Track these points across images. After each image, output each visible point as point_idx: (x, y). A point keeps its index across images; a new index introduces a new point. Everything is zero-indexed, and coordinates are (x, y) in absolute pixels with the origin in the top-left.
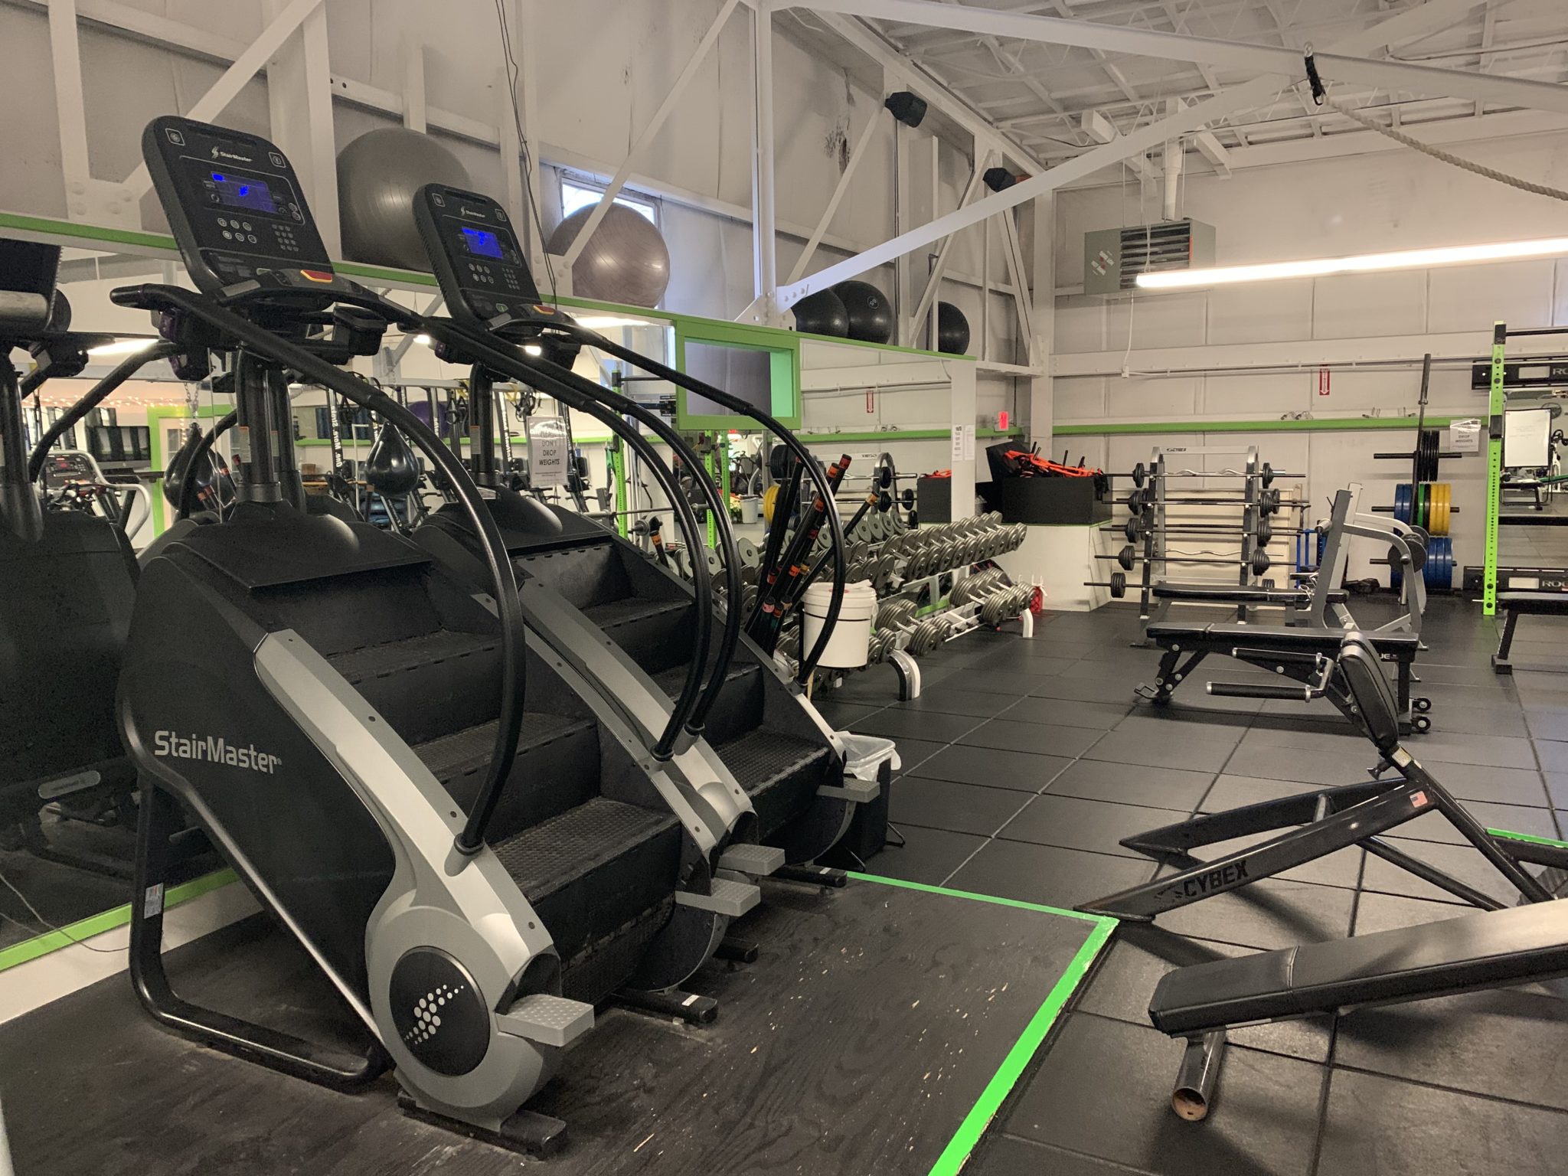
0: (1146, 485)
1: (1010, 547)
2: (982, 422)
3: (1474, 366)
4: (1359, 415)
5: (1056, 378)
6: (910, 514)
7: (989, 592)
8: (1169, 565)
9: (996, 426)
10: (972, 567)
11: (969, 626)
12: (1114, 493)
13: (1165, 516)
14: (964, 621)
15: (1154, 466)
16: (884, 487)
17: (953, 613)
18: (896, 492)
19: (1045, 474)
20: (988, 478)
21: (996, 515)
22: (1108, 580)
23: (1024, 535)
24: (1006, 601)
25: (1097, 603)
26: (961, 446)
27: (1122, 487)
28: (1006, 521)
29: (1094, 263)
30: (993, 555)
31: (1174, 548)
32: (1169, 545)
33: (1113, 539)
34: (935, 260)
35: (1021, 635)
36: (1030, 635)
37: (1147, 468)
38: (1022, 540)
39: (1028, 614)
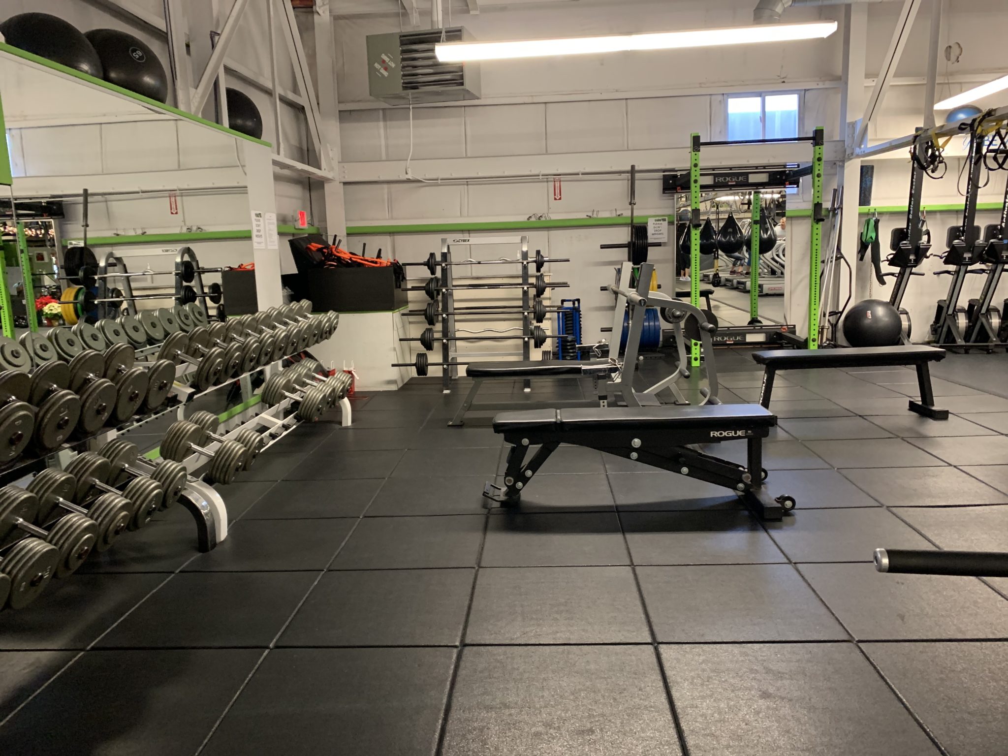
0: (439, 274)
1: (324, 336)
2: (283, 220)
3: (664, 175)
4: (583, 216)
5: (345, 183)
6: (218, 308)
7: (304, 384)
8: (459, 343)
9: (296, 223)
10: (283, 361)
11: (285, 427)
12: (408, 282)
13: (454, 301)
14: (280, 422)
15: (444, 256)
16: (186, 281)
17: (266, 416)
18: (202, 287)
19: (348, 265)
20: (293, 270)
21: (305, 303)
22: (414, 361)
23: (337, 323)
24: (325, 396)
25: (403, 381)
26: (262, 233)
27: (416, 275)
28: (316, 310)
29: (377, 65)
30: (307, 346)
31: (462, 328)
32: (458, 325)
33: (410, 323)
34: (217, 38)
35: (341, 423)
36: (349, 423)
37: (438, 258)
38: (335, 329)
39: (346, 403)
